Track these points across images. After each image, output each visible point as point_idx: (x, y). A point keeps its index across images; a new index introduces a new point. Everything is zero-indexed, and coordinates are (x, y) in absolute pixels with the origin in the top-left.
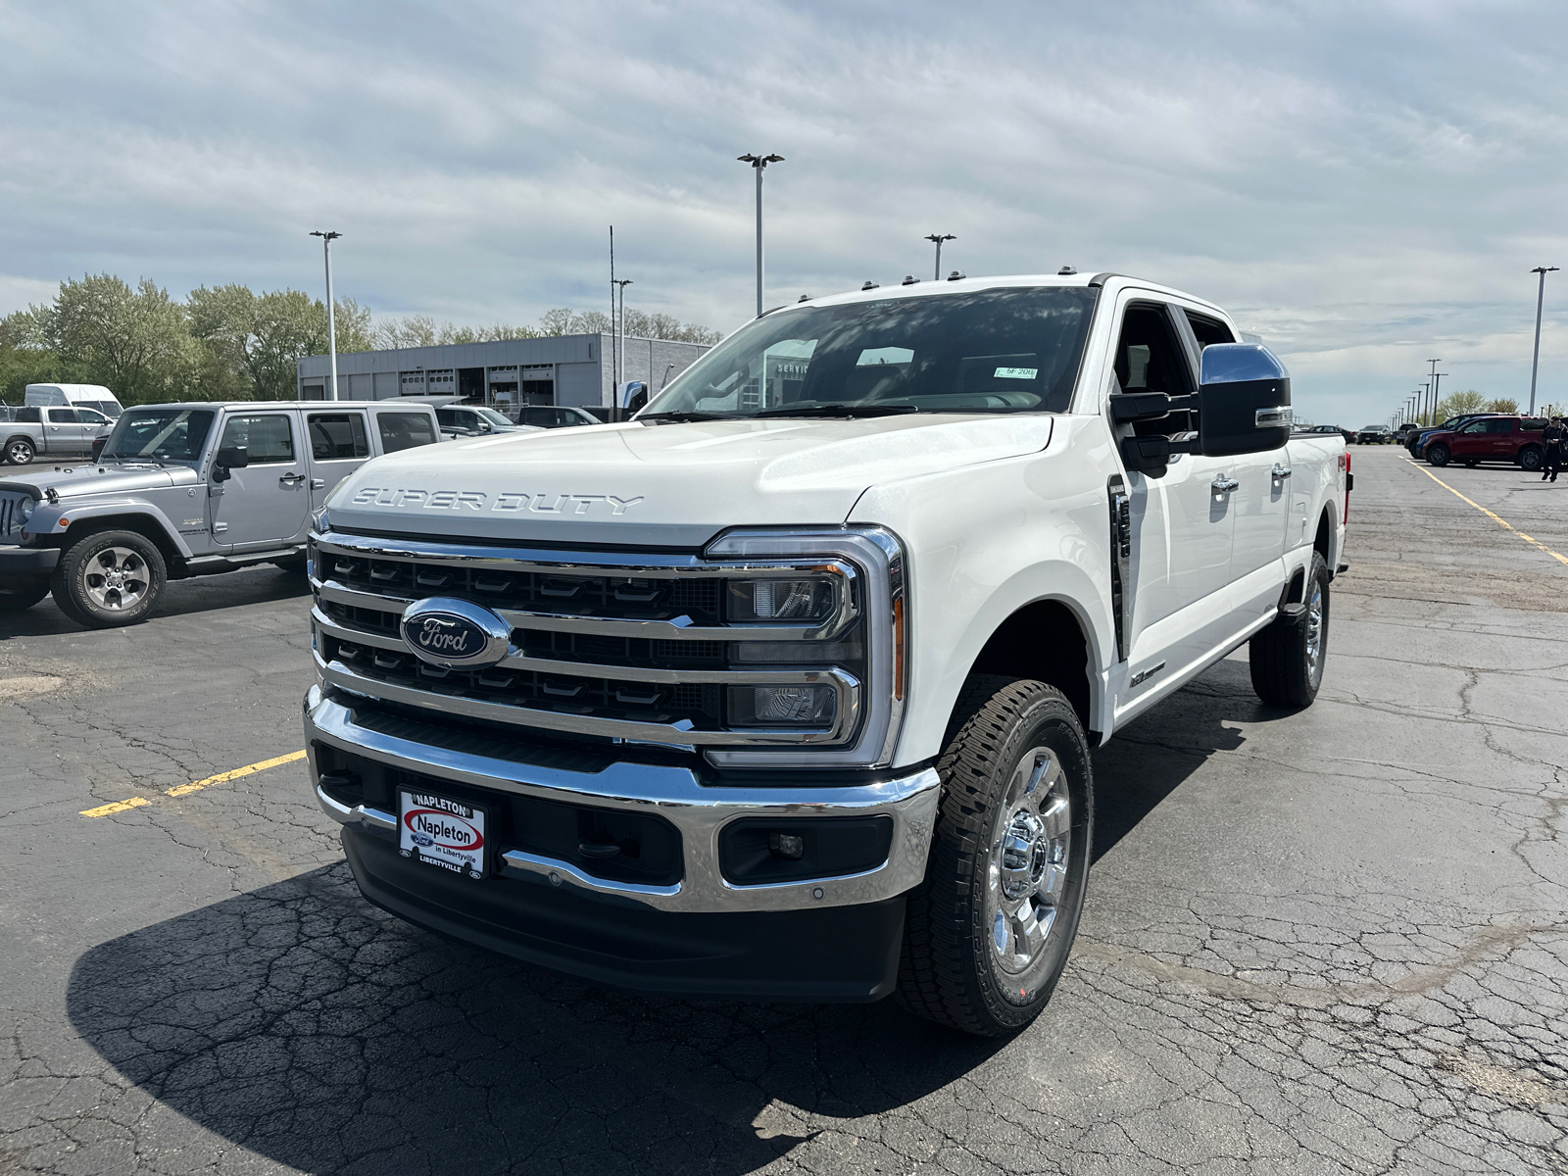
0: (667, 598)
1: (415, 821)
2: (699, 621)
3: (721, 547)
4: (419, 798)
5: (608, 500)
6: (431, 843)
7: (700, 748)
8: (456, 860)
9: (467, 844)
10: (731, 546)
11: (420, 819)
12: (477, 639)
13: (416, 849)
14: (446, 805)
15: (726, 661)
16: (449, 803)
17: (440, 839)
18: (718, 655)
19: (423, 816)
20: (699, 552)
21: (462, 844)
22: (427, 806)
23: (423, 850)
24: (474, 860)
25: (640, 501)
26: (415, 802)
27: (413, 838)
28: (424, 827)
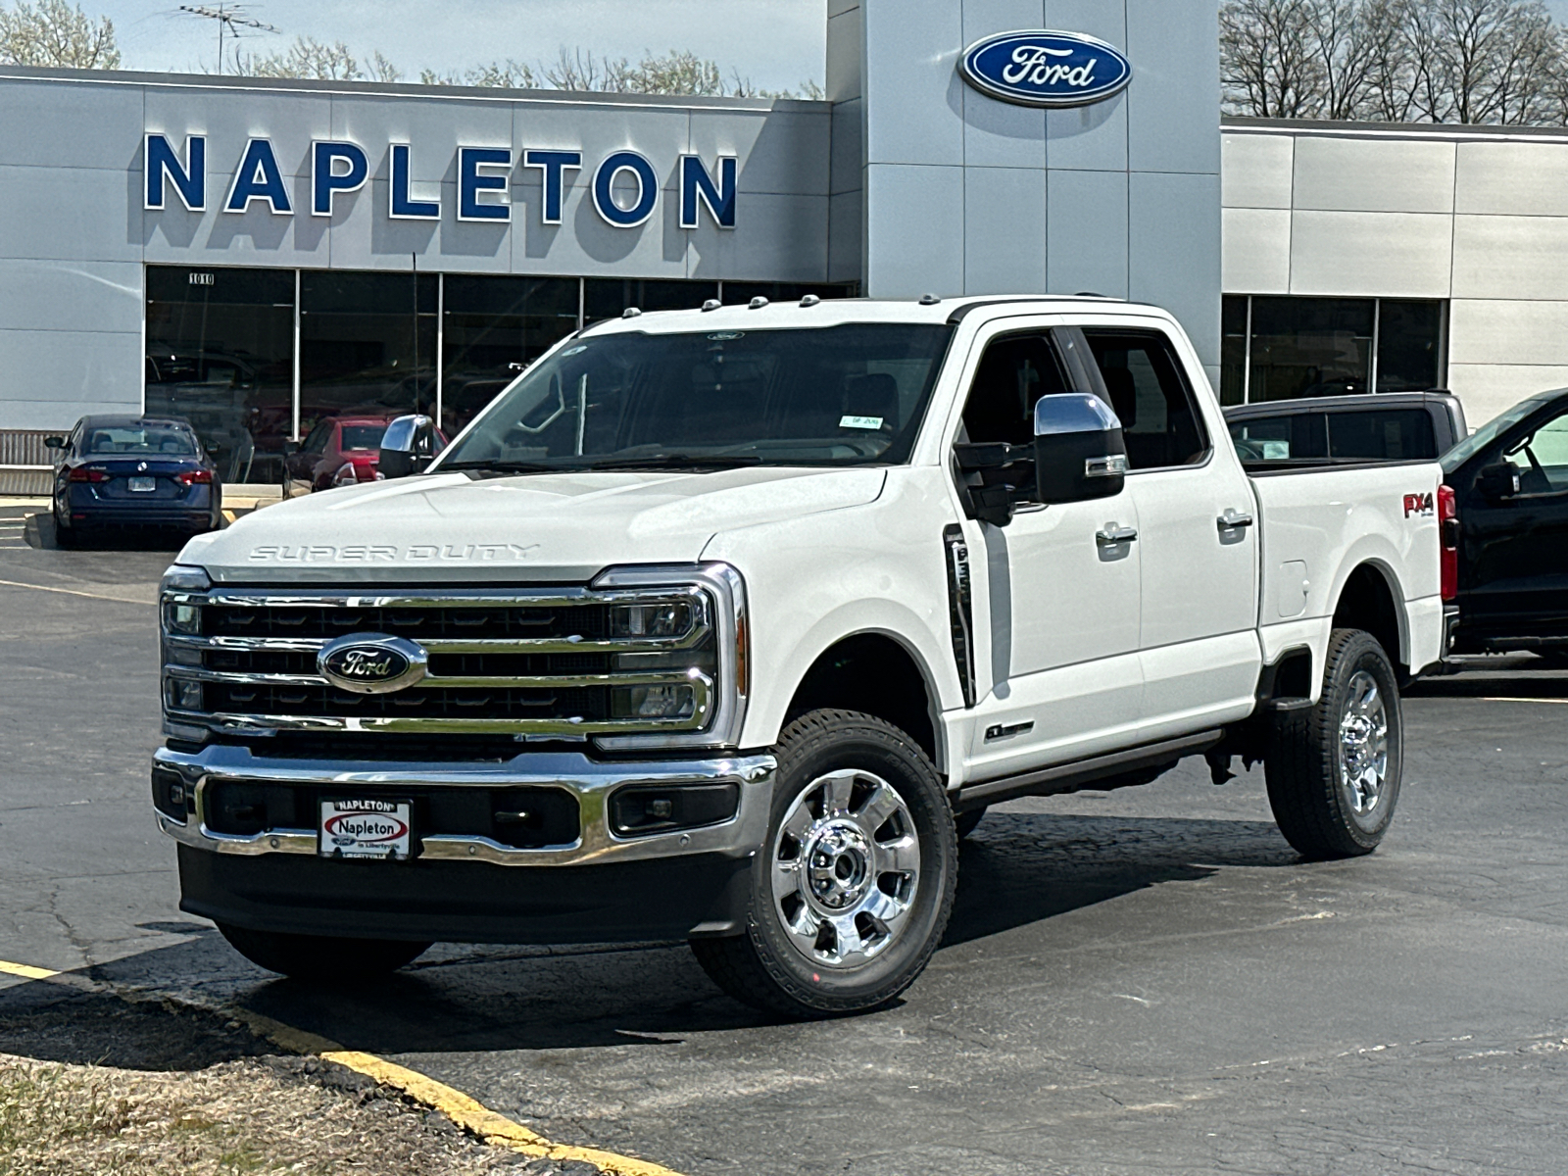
0: (560, 620)
1: (336, 827)
2: (588, 636)
3: (604, 581)
4: (342, 805)
5: (510, 548)
6: (353, 841)
7: (590, 736)
8: (380, 850)
9: (390, 835)
10: (611, 579)
11: (341, 824)
12: (398, 666)
13: (338, 850)
14: (371, 805)
15: (609, 666)
16: (373, 803)
17: (363, 836)
18: (603, 662)
19: (344, 821)
20: (588, 584)
21: (386, 835)
22: (350, 810)
23: (344, 849)
24: (398, 847)
25: (536, 548)
26: (337, 809)
27: (334, 841)
28: (346, 829)
